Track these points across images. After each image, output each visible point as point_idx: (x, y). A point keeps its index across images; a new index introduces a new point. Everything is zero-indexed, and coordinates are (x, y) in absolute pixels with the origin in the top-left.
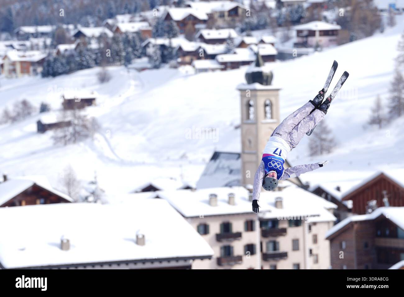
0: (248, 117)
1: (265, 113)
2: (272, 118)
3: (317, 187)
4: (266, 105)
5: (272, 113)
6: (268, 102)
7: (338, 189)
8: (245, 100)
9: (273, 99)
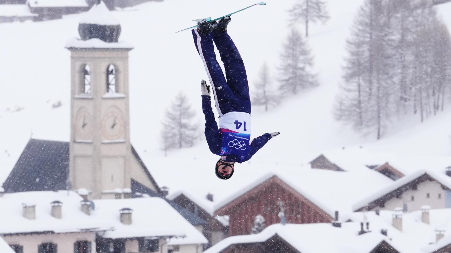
0: (83, 90)
1: (108, 84)
2: (117, 91)
3: (179, 194)
4: (109, 73)
5: (117, 85)
6: (112, 68)
7: (210, 198)
8: (78, 64)
9: (119, 64)
